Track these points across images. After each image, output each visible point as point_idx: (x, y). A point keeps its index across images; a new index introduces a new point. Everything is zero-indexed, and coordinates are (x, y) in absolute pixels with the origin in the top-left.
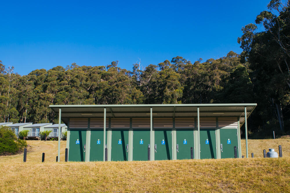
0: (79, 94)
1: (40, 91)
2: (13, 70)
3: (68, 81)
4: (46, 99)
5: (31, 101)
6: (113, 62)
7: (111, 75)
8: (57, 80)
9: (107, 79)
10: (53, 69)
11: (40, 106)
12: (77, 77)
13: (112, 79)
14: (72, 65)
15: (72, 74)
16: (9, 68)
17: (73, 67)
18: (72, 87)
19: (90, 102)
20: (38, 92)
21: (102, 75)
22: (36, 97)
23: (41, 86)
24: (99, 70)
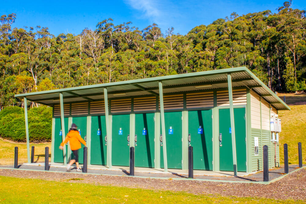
0: (242, 47)
1: (199, 50)
2: (173, 31)
3: (227, 34)
4: (205, 58)
5: (191, 61)
6: (286, 2)
7: (279, 19)
8: (216, 35)
9: (274, 26)
10: (214, 23)
11: (200, 66)
12: (237, 28)
13: (280, 24)
14: (232, 15)
15: (232, 26)
16: (169, 29)
17: (233, 17)
18: (232, 41)
19: (255, 54)
20: (197, 51)
21: (268, 20)
22: (195, 57)
23: (200, 44)
24: (263, 16)
